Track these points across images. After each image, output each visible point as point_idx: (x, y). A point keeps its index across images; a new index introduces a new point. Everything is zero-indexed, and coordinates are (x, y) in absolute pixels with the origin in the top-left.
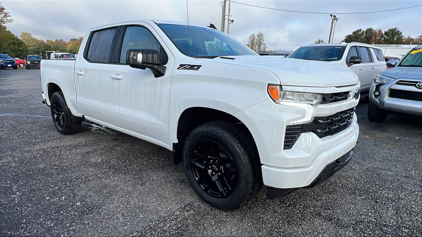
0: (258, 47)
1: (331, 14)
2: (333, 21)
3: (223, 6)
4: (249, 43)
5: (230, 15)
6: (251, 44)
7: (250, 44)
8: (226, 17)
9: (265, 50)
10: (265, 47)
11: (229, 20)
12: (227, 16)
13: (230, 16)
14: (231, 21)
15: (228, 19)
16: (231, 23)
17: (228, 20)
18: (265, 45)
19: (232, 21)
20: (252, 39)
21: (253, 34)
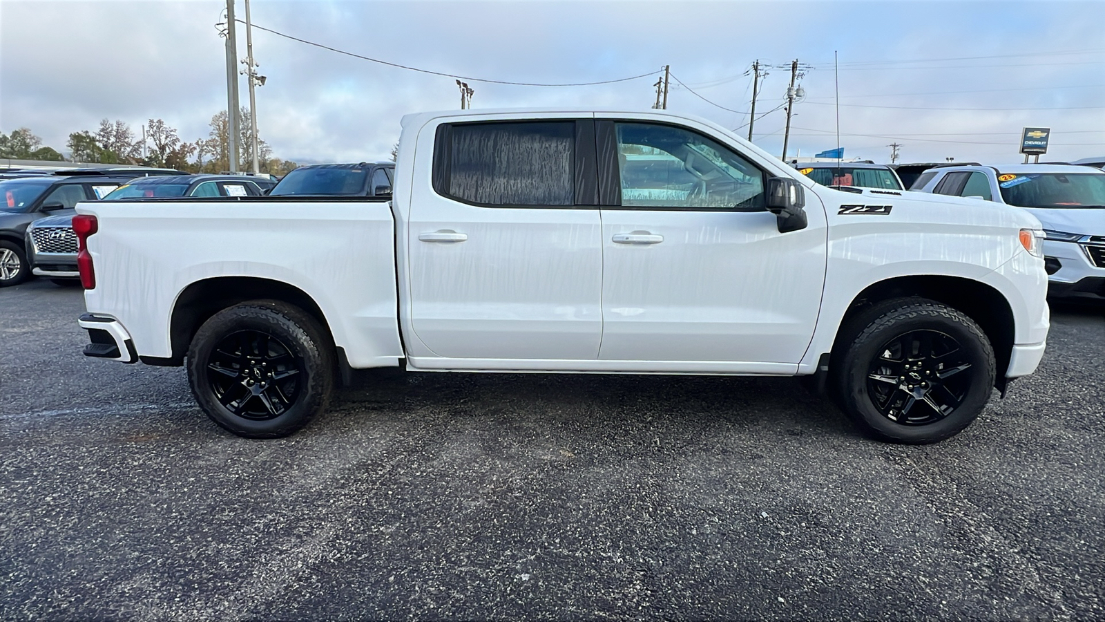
0: (243, 148)
1: (459, 79)
2: (463, 95)
3: (226, 32)
4: (214, 137)
5: (254, 63)
6: (221, 139)
7: (217, 141)
8: (241, 67)
9: (266, 158)
10: (264, 149)
11: (252, 75)
12: (245, 63)
13: (255, 66)
14: (257, 79)
15: (247, 71)
16: (261, 84)
17: (250, 75)
18: (265, 145)
19: (263, 79)
20: (222, 127)
21: (221, 113)
